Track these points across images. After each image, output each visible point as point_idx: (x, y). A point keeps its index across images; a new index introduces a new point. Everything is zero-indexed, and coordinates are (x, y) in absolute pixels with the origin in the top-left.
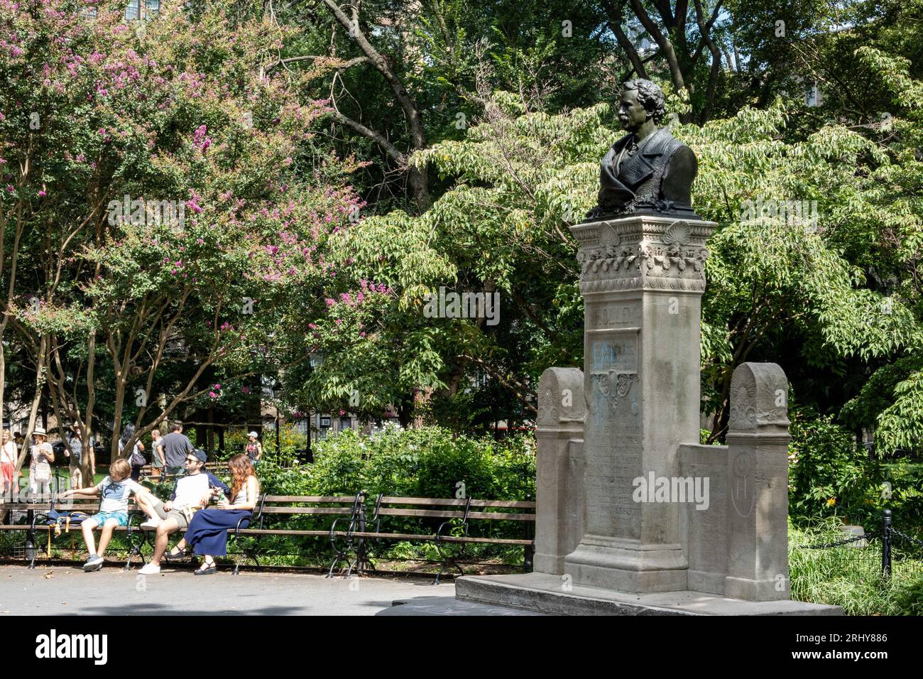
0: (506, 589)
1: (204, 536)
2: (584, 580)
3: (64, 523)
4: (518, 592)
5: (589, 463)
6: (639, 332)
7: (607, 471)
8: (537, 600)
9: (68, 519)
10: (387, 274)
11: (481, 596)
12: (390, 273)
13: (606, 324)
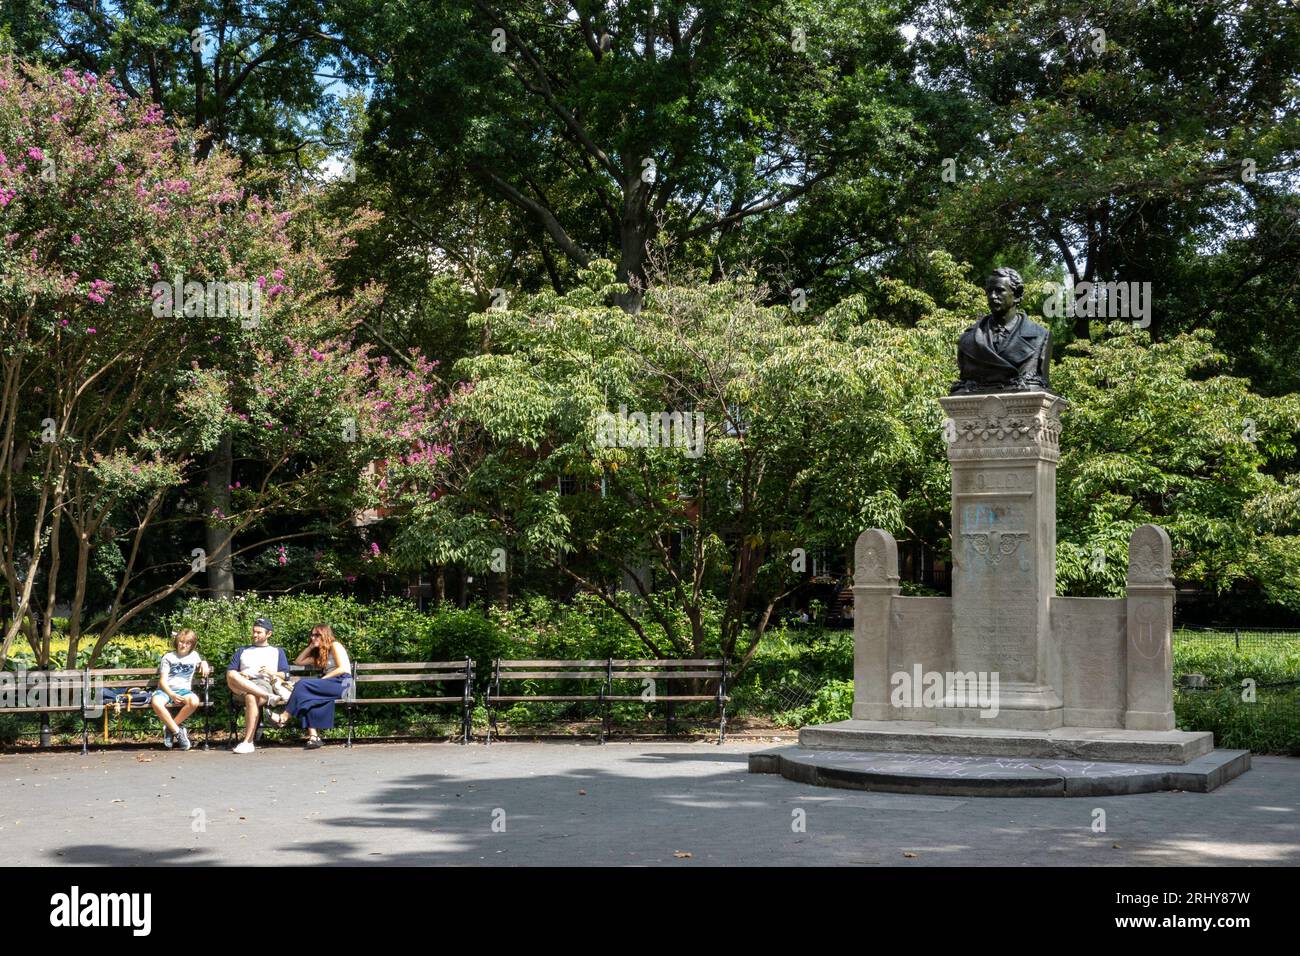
0: (881, 735)
1: (312, 707)
2: (965, 723)
3: (126, 701)
4: (899, 737)
5: (958, 615)
6: (1030, 496)
7: (986, 623)
8: (930, 743)
9: (130, 697)
10: (532, 436)
11: (841, 744)
12: (535, 435)
13: (982, 489)
